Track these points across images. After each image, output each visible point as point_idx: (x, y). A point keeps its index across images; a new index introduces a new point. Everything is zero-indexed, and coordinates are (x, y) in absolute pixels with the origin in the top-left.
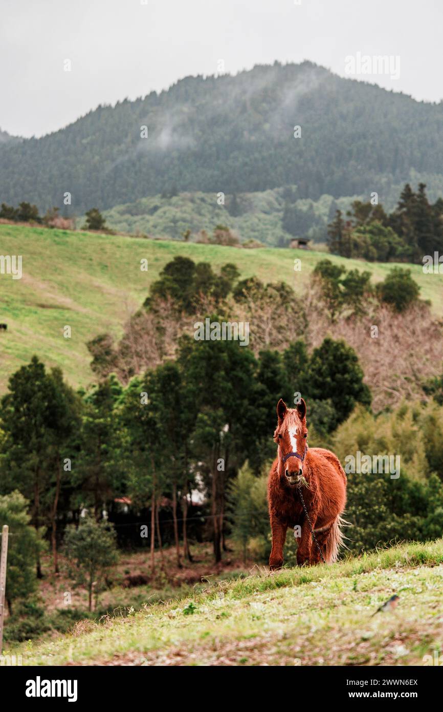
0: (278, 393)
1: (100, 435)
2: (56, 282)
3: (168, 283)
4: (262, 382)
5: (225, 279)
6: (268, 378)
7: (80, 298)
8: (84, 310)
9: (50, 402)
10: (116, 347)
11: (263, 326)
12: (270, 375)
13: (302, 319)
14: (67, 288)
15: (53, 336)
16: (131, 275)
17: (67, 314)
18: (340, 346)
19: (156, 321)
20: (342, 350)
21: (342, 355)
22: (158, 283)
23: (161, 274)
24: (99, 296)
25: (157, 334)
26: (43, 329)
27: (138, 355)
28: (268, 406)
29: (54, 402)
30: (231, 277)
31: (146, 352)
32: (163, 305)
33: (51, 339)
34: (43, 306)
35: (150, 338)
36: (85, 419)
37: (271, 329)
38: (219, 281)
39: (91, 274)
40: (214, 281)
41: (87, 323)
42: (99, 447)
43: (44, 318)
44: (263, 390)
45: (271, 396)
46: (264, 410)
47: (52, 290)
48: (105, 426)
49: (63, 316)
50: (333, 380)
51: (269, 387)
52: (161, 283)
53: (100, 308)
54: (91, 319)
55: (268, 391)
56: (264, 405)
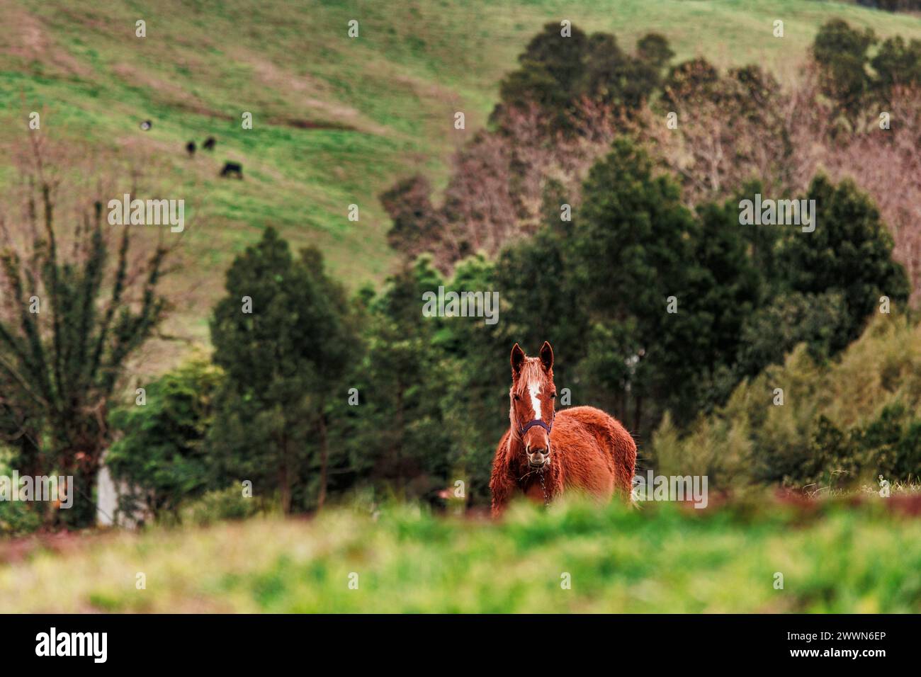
0: (731, 284)
1: (402, 371)
2: (324, 77)
3: (535, 77)
4: (703, 263)
5: (646, 62)
6: (713, 256)
7: (372, 106)
8: (379, 130)
9: (301, 311)
10: (436, 201)
11: (708, 156)
12: (717, 249)
13: (780, 142)
14: (348, 89)
15: (321, 181)
16: (471, 59)
17: (349, 139)
18: (848, 190)
19: (508, 151)
20: (852, 197)
21: (851, 205)
22: (514, 75)
23: (521, 57)
24: (409, 102)
25: (513, 176)
26: (301, 169)
27: (478, 217)
28: (715, 309)
29: (311, 310)
30: (656, 59)
31: (492, 210)
32: (521, 119)
33: (318, 187)
34: (301, 125)
35: (499, 184)
36: (373, 342)
37: (721, 162)
38: (633, 68)
39: (394, 60)
40: (624, 69)
41: (387, 155)
42: (400, 395)
43: (305, 147)
44: (705, 280)
45: (721, 290)
46: (707, 316)
47: (317, 92)
48: (413, 354)
49: (340, 142)
50: (837, 254)
51: (715, 274)
52: (523, 76)
53: (411, 124)
54: (394, 147)
55: (713, 281)
56: (708, 308)
